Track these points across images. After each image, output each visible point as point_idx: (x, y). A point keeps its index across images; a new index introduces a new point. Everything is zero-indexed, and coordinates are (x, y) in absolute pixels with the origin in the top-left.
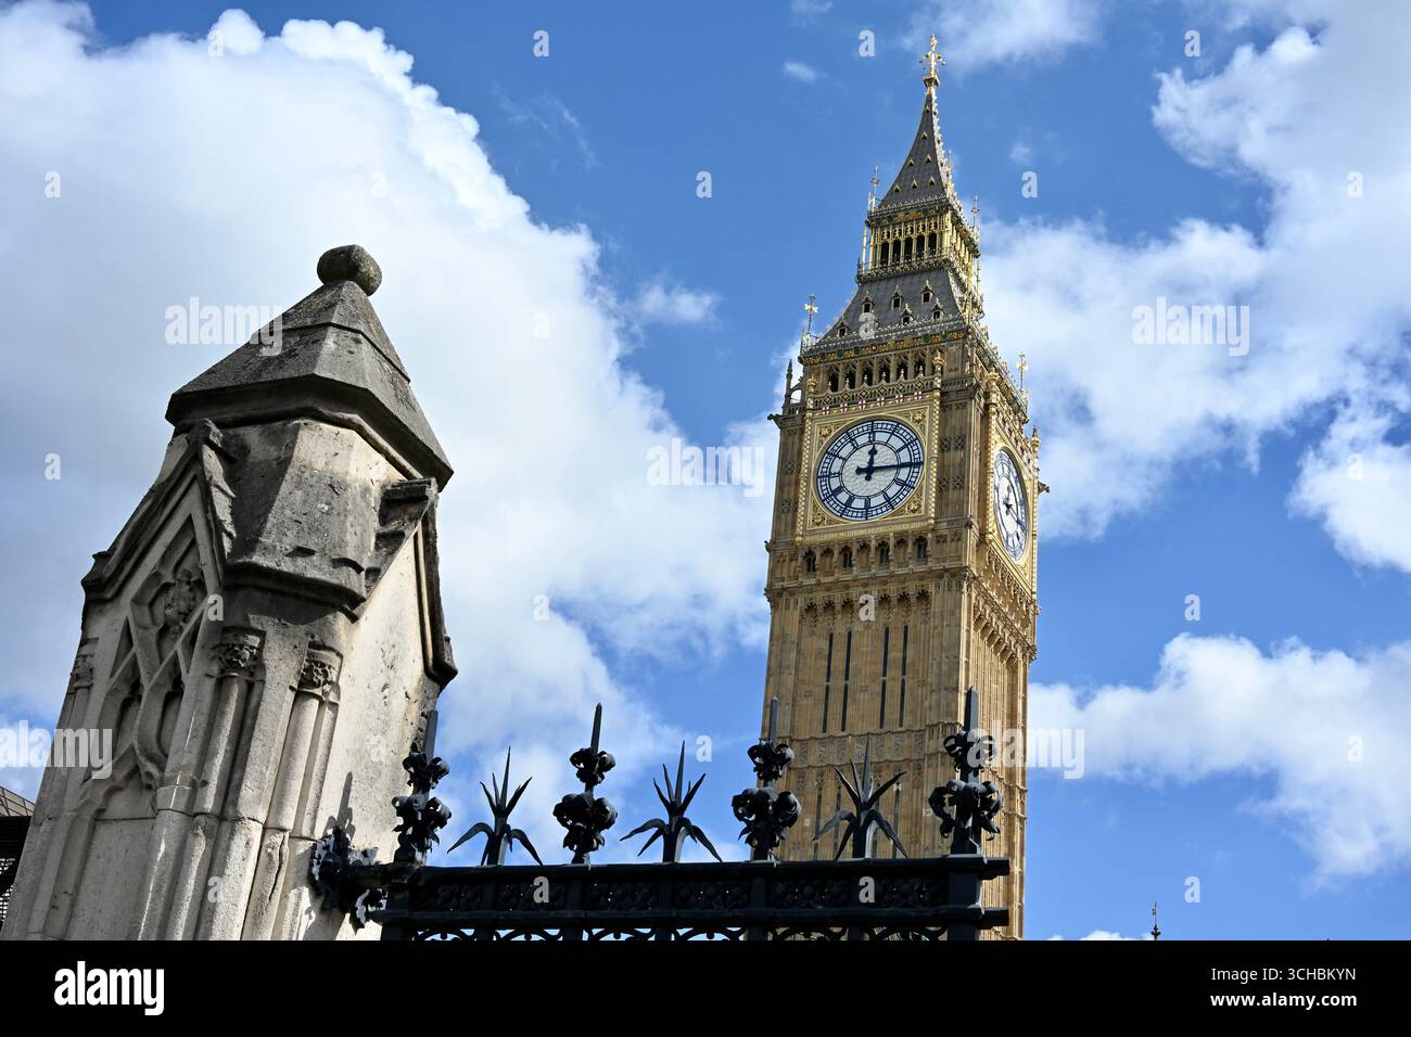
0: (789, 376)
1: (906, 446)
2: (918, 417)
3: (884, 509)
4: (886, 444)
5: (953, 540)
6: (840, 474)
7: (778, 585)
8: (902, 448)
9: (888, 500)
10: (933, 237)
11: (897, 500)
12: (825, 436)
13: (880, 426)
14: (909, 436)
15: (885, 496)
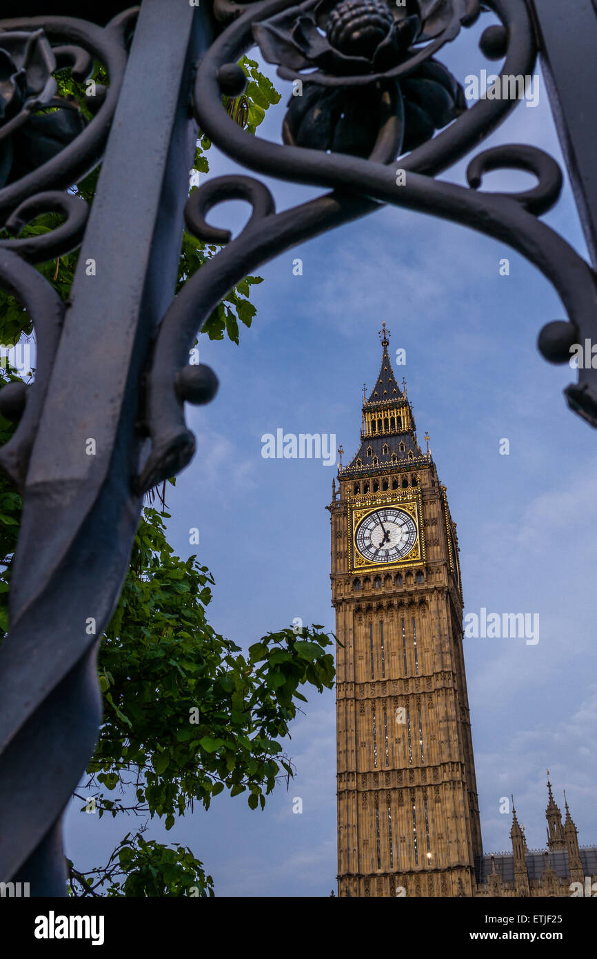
0: (334, 486)
2: (411, 508)
3: (397, 556)
4: (393, 522)
5: (437, 573)
6: (369, 538)
7: (339, 598)
8: (404, 524)
9: (398, 551)
10: (399, 418)
11: (404, 552)
12: (359, 518)
13: (389, 513)
14: (407, 518)
15: (397, 549)
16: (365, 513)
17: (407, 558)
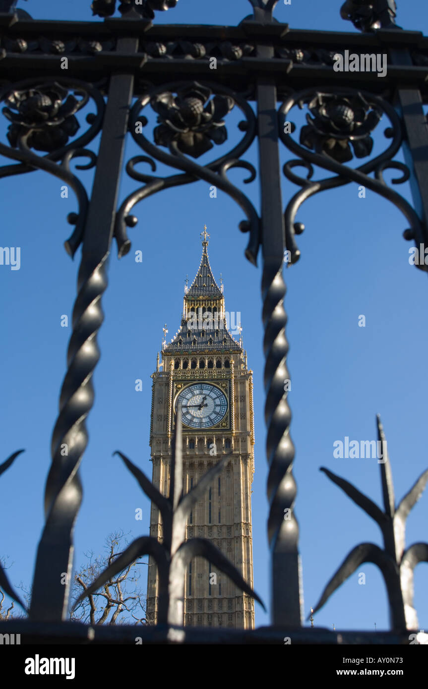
1: (218, 397)
2: (224, 385)
3: (209, 424)
4: (208, 395)
5: (242, 441)
6: (186, 406)
8: (216, 398)
9: (211, 420)
11: (215, 421)
12: (179, 388)
13: (205, 387)
14: (219, 393)
15: (209, 418)
16: (185, 385)
17: (218, 426)
